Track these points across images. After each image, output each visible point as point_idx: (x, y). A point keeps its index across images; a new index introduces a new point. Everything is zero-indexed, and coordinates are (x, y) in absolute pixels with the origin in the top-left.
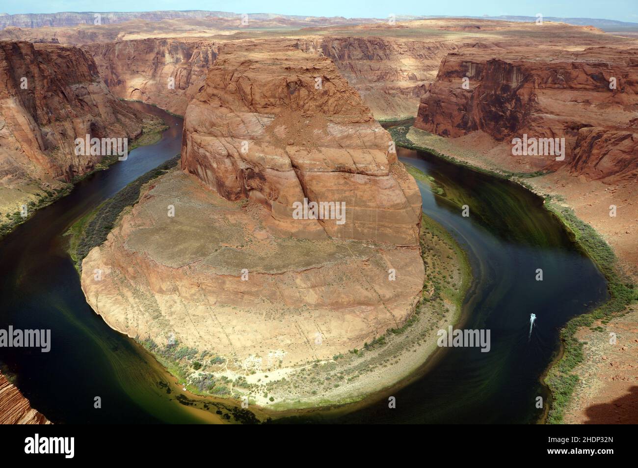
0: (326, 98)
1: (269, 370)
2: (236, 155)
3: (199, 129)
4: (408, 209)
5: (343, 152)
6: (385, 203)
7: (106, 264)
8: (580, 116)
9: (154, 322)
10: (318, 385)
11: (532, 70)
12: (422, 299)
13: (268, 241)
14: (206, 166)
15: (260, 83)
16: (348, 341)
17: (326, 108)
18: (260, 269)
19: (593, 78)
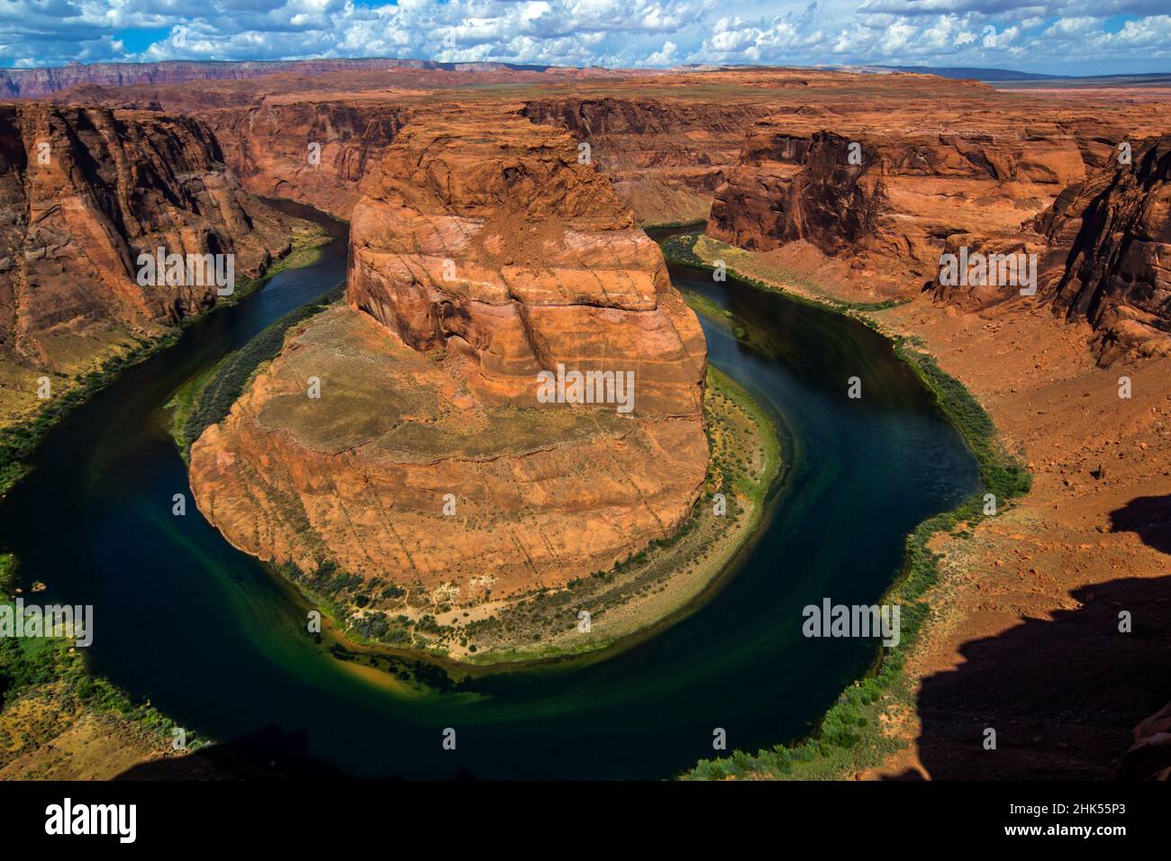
0: (562, 192)
1: (471, 605)
2: (426, 281)
3: (372, 242)
4: (686, 360)
5: (588, 274)
6: (650, 352)
7: (227, 450)
8: (950, 217)
9: (298, 537)
10: (543, 625)
11: (879, 147)
12: (703, 495)
13: (474, 411)
14: (381, 299)
15: (462, 170)
16: (590, 559)
17: (561, 208)
18: (459, 454)
19: (969, 159)
